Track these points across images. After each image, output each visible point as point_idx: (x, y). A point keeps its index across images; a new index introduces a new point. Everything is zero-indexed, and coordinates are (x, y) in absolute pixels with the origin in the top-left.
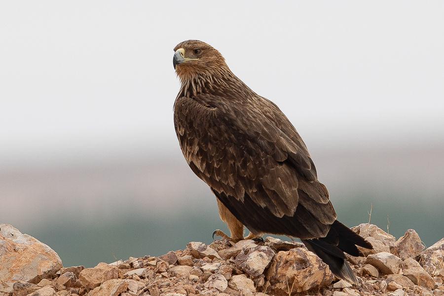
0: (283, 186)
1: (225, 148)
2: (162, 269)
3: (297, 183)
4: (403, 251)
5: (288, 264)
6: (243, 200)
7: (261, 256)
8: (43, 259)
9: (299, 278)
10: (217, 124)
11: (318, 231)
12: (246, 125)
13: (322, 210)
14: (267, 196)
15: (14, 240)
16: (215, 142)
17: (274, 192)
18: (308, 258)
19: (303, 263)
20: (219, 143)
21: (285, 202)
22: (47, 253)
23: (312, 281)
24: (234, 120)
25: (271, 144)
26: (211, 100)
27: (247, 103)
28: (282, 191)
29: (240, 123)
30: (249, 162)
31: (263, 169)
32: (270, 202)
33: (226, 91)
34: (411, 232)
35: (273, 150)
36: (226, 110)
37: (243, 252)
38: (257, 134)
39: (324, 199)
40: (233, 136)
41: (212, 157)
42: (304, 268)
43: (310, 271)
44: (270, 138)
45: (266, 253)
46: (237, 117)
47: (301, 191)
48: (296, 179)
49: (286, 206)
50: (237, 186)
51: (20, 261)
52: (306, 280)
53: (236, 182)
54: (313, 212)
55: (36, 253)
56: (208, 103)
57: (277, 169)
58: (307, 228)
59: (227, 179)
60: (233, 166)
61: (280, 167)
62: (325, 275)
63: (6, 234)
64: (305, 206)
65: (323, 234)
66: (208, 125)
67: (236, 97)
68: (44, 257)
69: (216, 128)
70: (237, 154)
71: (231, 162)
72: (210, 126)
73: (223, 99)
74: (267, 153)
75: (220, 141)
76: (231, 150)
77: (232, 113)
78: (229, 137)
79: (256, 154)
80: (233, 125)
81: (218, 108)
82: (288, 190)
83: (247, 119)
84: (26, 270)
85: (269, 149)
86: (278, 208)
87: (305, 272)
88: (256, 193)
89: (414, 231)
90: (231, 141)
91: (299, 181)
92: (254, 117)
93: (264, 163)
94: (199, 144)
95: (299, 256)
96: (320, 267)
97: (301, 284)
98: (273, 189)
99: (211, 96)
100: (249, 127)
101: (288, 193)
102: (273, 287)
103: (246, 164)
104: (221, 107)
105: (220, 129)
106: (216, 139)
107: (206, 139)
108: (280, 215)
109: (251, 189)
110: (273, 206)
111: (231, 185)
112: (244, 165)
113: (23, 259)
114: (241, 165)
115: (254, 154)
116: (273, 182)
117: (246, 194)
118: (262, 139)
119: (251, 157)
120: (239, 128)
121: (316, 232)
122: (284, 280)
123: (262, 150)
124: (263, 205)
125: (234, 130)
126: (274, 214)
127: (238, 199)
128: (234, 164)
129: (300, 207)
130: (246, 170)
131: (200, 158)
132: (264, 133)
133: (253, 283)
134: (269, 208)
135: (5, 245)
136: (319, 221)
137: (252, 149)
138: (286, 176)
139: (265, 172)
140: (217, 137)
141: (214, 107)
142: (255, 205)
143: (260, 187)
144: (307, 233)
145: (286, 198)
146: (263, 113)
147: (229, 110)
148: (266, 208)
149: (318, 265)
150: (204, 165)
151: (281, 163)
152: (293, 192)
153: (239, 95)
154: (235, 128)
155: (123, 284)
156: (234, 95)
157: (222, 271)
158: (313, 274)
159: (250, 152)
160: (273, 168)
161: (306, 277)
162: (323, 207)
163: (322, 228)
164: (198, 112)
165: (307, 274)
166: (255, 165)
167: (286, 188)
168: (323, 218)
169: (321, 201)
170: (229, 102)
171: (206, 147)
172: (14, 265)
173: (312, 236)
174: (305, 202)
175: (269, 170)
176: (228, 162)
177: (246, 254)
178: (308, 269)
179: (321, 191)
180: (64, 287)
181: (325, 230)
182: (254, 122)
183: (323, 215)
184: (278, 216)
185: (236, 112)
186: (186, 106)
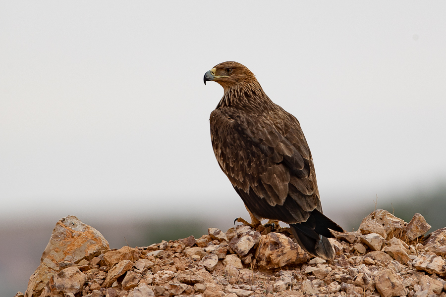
0: (277, 181)
1: (237, 152)
2: (178, 250)
3: (289, 178)
4: (409, 231)
5: (266, 246)
6: (249, 193)
7: (248, 239)
8: (91, 244)
9: (273, 257)
10: (233, 133)
11: (301, 217)
12: (253, 133)
13: (306, 200)
14: (265, 189)
15: (73, 228)
16: (231, 147)
17: (270, 186)
18: (280, 240)
19: (276, 244)
20: (234, 148)
21: (277, 193)
22: (95, 238)
23: (286, 259)
24: (246, 130)
25: (271, 149)
26: (233, 113)
27: (262, 116)
28: (276, 185)
29: (249, 132)
30: (252, 162)
31: (262, 167)
32: (266, 193)
33: (245, 106)
34: (417, 216)
35: (272, 153)
36: (241, 121)
37: (236, 236)
38: (261, 140)
39: (309, 191)
40: (243, 143)
41: (229, 158)
42: (276, 249)
43: (282, 251)
44: (271, 144)
45: (253, 237)
46: (248, 127)
47: (291, 185)
48: (289, 175)
49: (278, 197)
50: (244, 181)
51: (74, 245)
52: (279, 258)
53: (244, 178)
54: (299, 202)
55: (87, 238)
56: (230, 116)
57: (274, 168)
58: (292, 215)
59: (238, 176)
60: (242, 166)
61: (276, 166)
62: (298, 254)
63: (68, 223)
64: (293, 197)
65: (304, 219)
66: (226, 133)
67: (253, 110)
68: (93, 242)
69: (232, 136)
70: (244, 156)
71: (241, 162)
72: (228, 134)
73: (242, 112)
74: (266, 155)
75: (234, 146)
76: (241, 153)
77: (245, 124)
78: (240, 143)
79: (258, 156)
80: (244, 134)
81: (235, 119)
82: (281, 184)
83: (256, 129)
84: (77, 252)
85: (269, 153)
86: (272, 198)
87: (278, 252)
88: (257, 187)
89: (420, 215)
90: (241, 146)
91: (291, 177)
92: (263, 127)
93: (263, 163)
94: (221, 148)
95: (272, 240)
96: (291, 248)
97: (276, 261)
98: (269, 183)
99: (233, 110)
100: (256, 135)
101: (281, 186)
102: (259, 264)
103: (250, 164)
104: (238, 119)
105: (234, 137)
106: (232, 145)
107: (225, 144)
108: (273, 204)
109: (254, 183)
110: (269, 197)
111: (241, 181)
112: (249, 165)
113: (76, 243)
114: (247, 165)
115: (256, 156)
116: (270, 177)
117: (250, 187)
118: (264, 144)
119: (254, 158)
120: (248, 136)
121: (299, 217)
122: (264, 258)
123: (262, 153)
124: (262, 196)
125: (244, 137)
126: (269, 203)
127: (246, 192)
128: (243, 163)
129: (289, 198)
130: (250, 169)
131: (222, 159)
132: (267, 139)
133: (240, 260)
134: (266, 198)
135: (65, 233)
136: (302, 209)
137: (254, 152)
138: (281, 173)
139: (264, 170)
140: (233, 143)
141: (233, 119)
142: (257, 196)
143: (260, 181)
144: (293, 219)
145: (278, 191)
146: (274, 124)
147: (243, 122)
148: (264, 199)
149: (290, 246)
150: (225, 164)
151: (278, 164)
152: (285, 186)
153: (256, 109)
154: (245, 136)
155: (128, 264)
156: (251, 109)
157: (217, 252)
158: (285, 253)
159: (253, 154)
160: (270, 166)
161: (279, 256)
162: (307, 198)
163: (304, 214)
164: (222, 123)
165: (280, 253)
166: (256, 164)
167: (279, 183)
168: (306, 206)
169: (306, 193)
170: (247, 115)
171: (226, 150)
172: (68, 248)
173: (296, 221)
174: (293, 194)
175: (267, 169)
176: (239, 162)
177: (239, 238)
178: (280, 250)
179: (308, 185)
180: (96, 266)
181: (306, 216)
182: (261, 131)
183: (306, 204)
184: (272, 205)
185: (249, 123)
186: (215, 118)
